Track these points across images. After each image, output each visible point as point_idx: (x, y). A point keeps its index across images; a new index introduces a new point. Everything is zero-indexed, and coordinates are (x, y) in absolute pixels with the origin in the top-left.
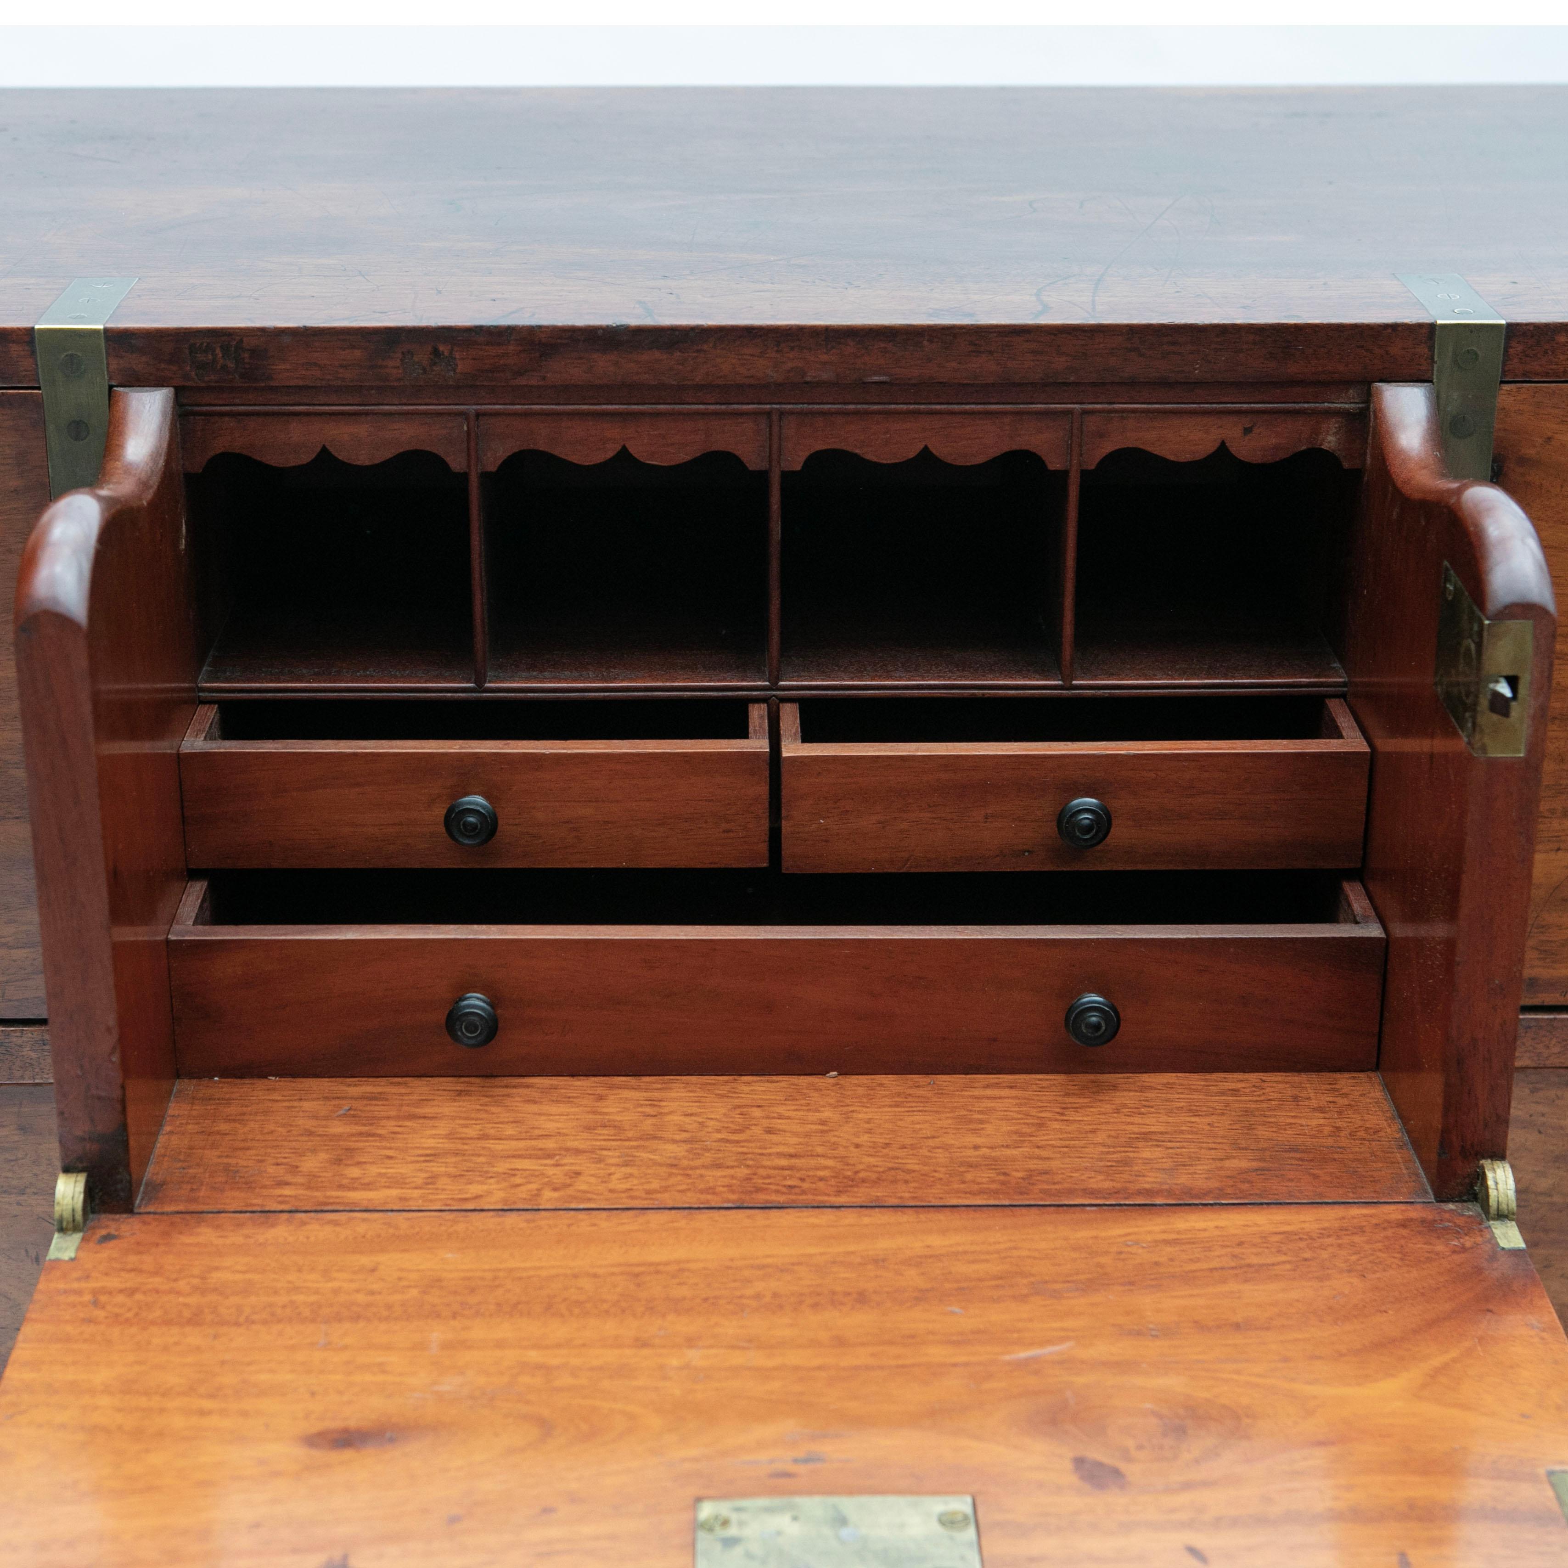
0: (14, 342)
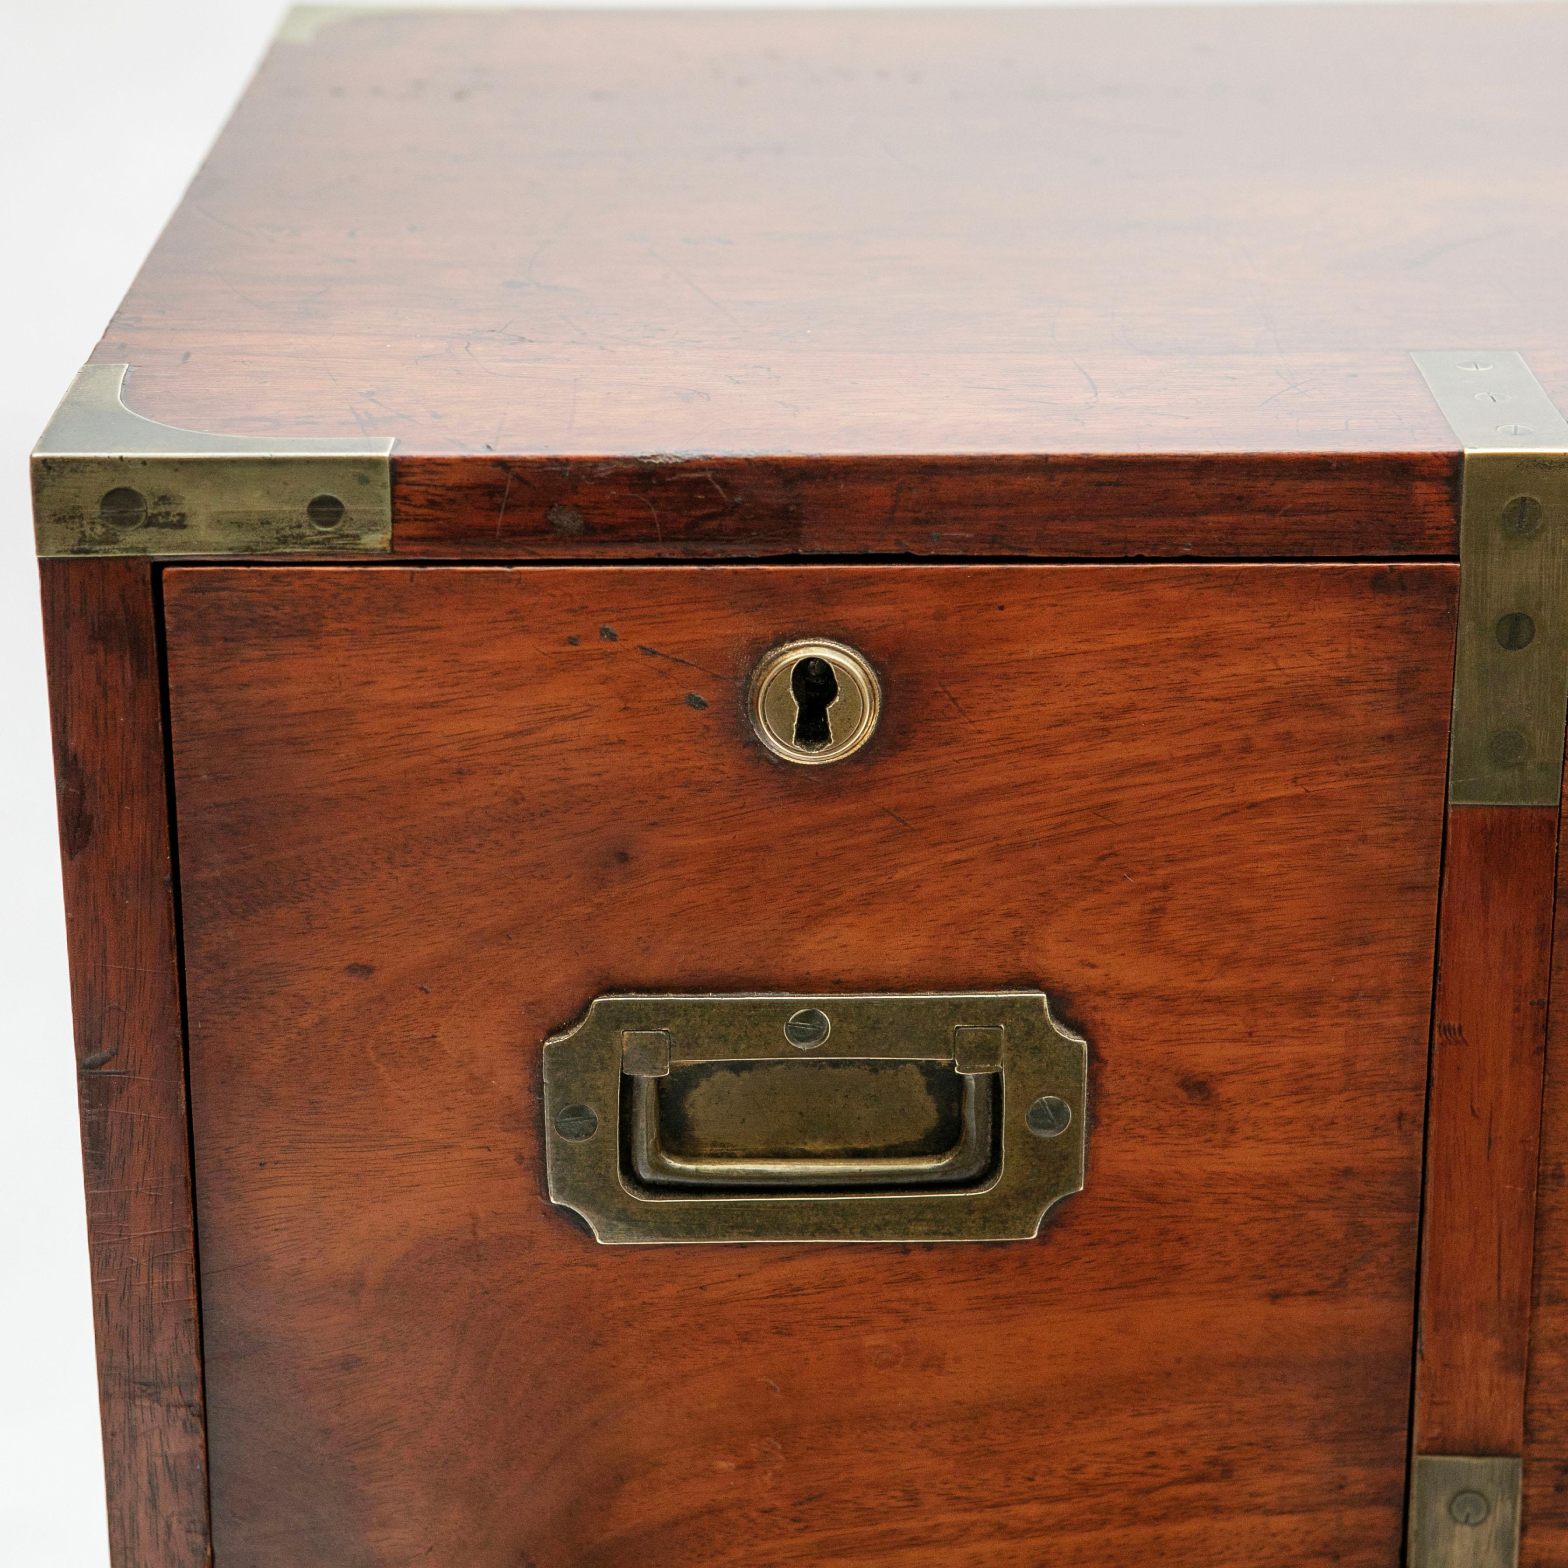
0: (1423, 478)
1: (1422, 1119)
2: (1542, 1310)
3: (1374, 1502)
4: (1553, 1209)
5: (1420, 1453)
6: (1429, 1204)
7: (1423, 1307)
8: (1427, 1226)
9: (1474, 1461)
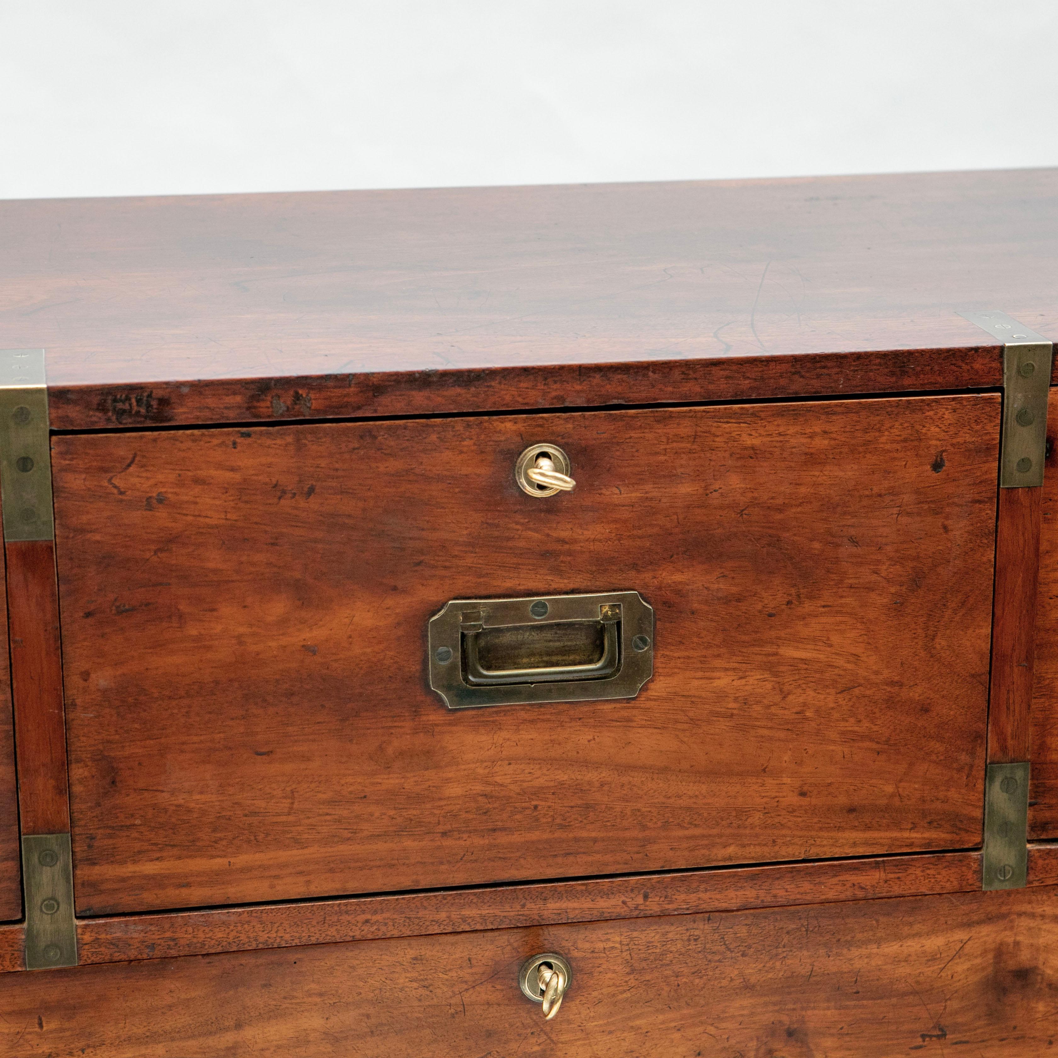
1: (9, 682)
2: (73, 766)
3: (6, 859)
4: (73, 720)
5: (24, 835)
6: (17, 721)
7: (19, 768)
8: (17, 731)
9: (49, 836)
